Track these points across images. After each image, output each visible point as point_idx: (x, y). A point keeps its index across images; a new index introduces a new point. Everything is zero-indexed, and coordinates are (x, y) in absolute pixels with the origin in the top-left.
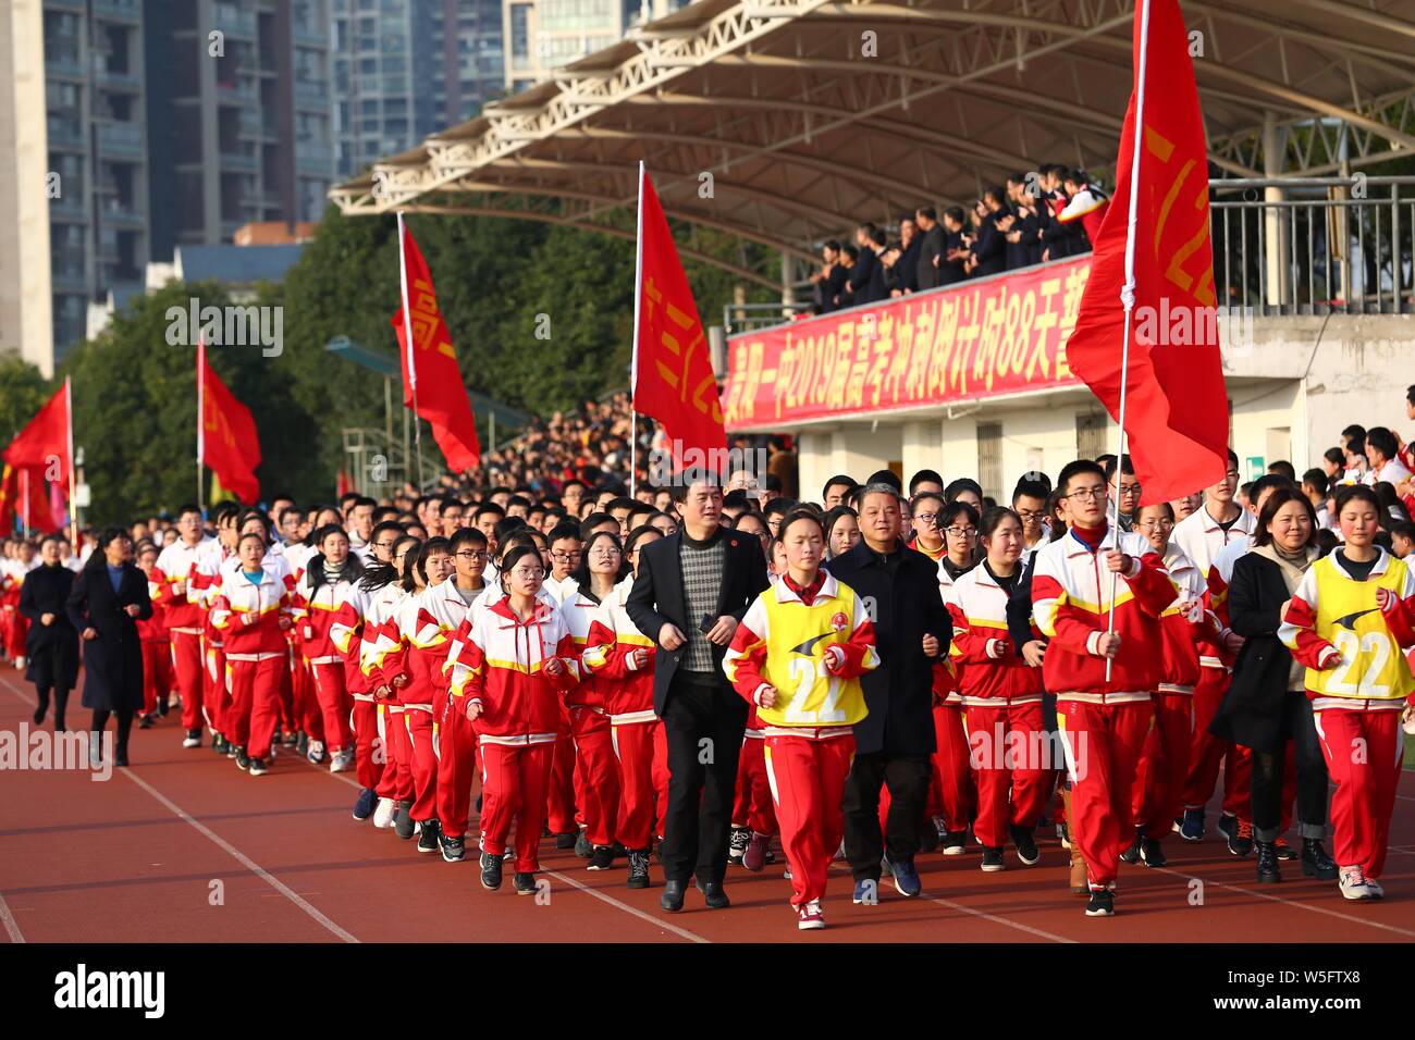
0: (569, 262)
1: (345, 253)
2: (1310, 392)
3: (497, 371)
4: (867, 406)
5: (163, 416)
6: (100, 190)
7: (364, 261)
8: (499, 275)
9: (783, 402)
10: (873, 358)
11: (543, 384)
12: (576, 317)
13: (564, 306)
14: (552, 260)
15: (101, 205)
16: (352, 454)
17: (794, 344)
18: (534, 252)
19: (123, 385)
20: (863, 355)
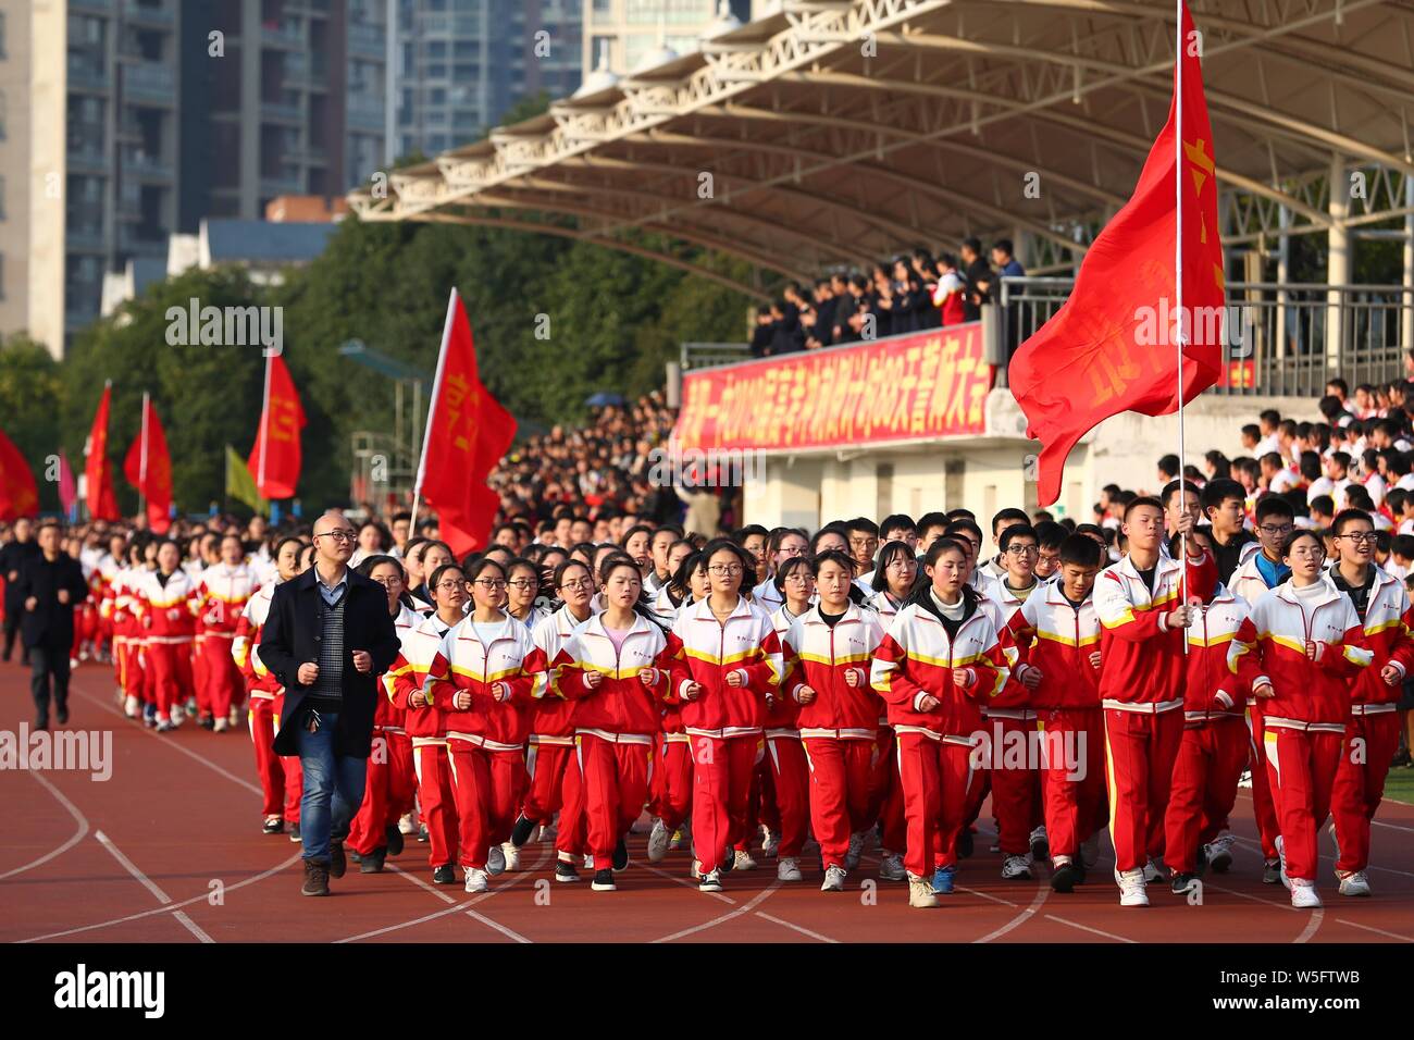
0: (596, 270)
1: (370, 248)
2: (1097, 455)
3: (518, 378)
4: (782, 444)
5: (177, 409)
6: (124, 138)
7: (389, 258)
8: (524, 280)
9: (722, 435)
10: (789, 402)
11: (562, 394)
12: (599, 328)
13: (587, 315)
14: (577, 267)
15: (125, 155)
16: (360, 459)
17: (734, 384)
18: (560, 258)
19: (137, 376)
20: (782, 399)
